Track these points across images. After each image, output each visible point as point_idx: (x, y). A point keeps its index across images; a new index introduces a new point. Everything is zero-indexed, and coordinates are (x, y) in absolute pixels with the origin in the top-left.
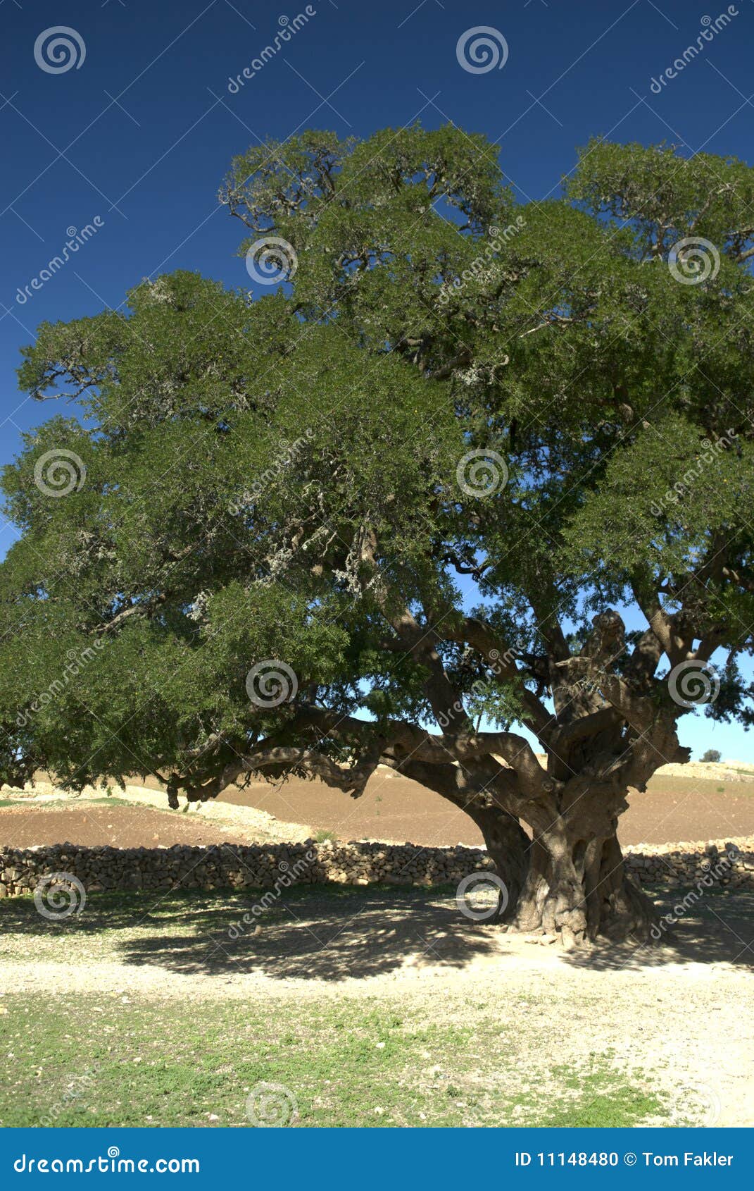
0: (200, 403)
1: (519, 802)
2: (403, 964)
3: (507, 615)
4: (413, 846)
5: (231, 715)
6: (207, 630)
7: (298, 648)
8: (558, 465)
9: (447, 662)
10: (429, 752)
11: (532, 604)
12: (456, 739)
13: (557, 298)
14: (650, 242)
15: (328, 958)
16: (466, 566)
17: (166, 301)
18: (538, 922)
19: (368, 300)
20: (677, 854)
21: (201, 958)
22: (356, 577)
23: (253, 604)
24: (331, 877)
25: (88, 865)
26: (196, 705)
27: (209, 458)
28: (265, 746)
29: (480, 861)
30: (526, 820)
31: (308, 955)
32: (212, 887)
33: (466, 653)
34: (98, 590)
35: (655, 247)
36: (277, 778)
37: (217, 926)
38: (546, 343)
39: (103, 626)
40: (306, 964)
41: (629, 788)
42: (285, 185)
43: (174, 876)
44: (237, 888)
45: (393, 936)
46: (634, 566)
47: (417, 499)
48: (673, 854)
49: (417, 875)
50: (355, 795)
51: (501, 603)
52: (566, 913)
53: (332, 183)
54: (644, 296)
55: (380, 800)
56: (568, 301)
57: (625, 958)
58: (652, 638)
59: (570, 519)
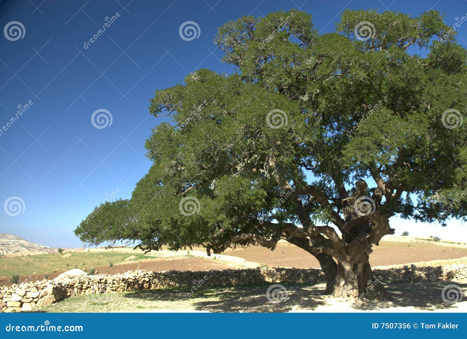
0: (211, 114)
1: (332, 251)
2: (292, 309)
3: (324, 184)
4: (295, 268)
5: (226, 222)
6: (216, 192)
7: (248, 198)
8: (340, 128)
9: (304, 202)
10: (298, 234)
11: (333, 179)
12: (308, 229)
13: (336, 67)
14: (369, 44)
15: (266, 308)
16: (309, 167)
17: (197, 79)
18: (341, 294)
19: (267, 73)
20: (393, 269)
21: (221, 308)
22: (267, 171)
23: (232, 183)
24: (266, 280)
25: (182, 277)
26: (214, 219)
27: (215, 133)
28: (240, 233)
29: (320, 273)
30: (335, 257)
31: (259, 307)
32: (225, 284)
33: (310, 199)
34: (179, 181)
35: (371, 46)
36: (245, 245)
37: (227, 298)
38: (333, 84)
39: (181, 194)
40: (258, 310)
41: (372, 244)
42: (237, 36)
43: (211, 281)
44: (233, 285)
45: (289, 300)
46: (369, 162)
47: (288, 142)
48: (391, 269)
49: (297, 279)
50: (272, 250)
51: (322, 179)
52: (351, 290)
53: (253, 33)
54: (368, 64)
55: (283, 253)
56: (340, 68)
57: (374, 306)
58: (379, 190)
59: (345, 147)
